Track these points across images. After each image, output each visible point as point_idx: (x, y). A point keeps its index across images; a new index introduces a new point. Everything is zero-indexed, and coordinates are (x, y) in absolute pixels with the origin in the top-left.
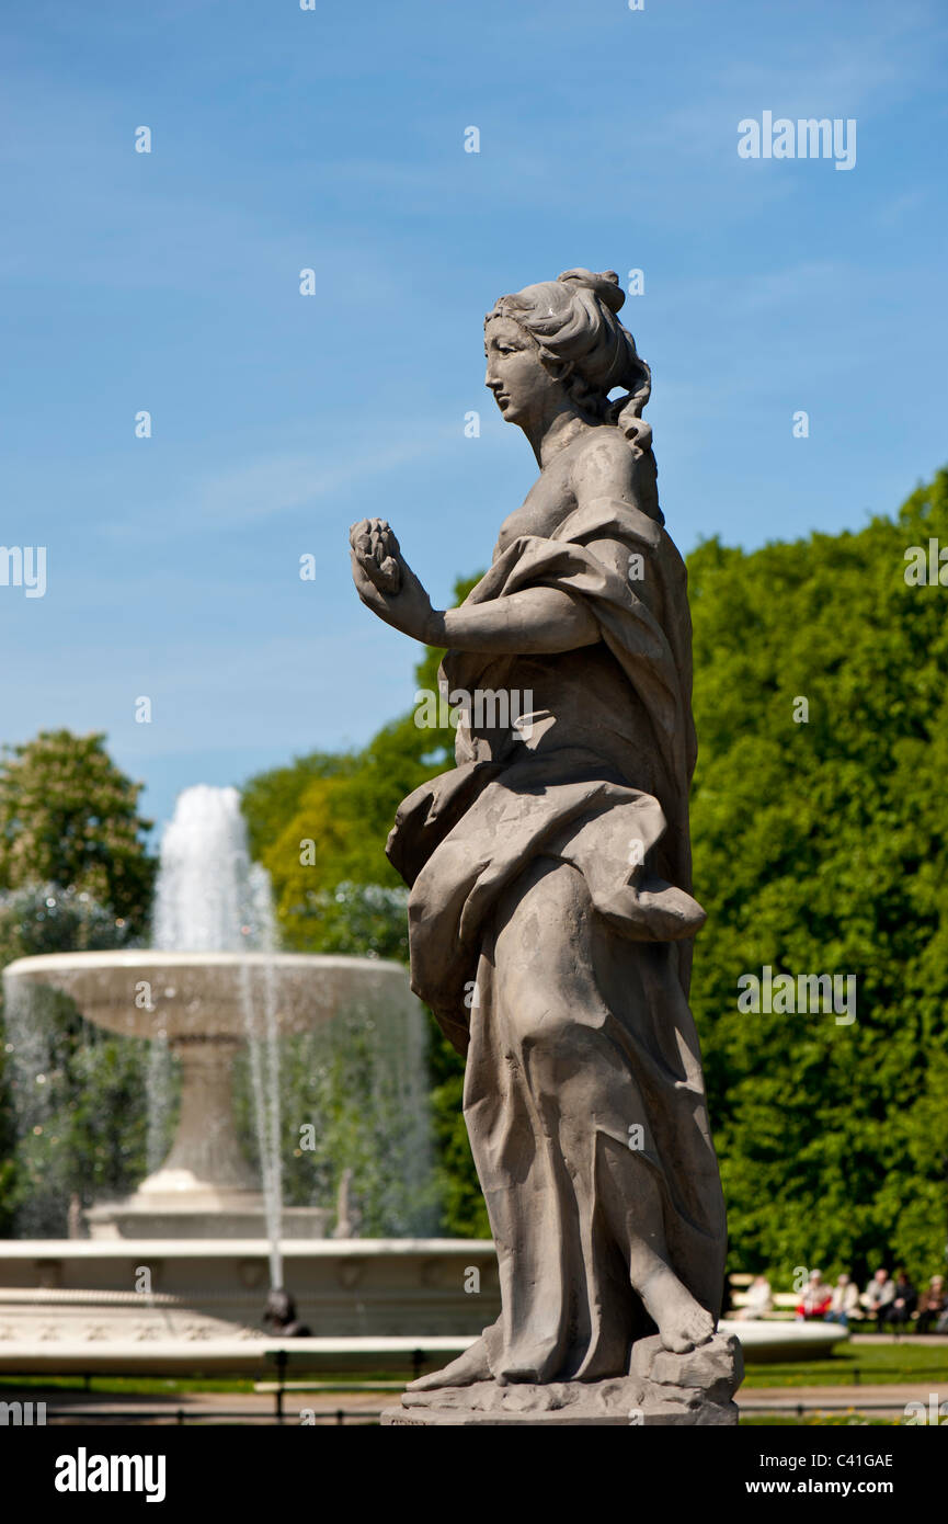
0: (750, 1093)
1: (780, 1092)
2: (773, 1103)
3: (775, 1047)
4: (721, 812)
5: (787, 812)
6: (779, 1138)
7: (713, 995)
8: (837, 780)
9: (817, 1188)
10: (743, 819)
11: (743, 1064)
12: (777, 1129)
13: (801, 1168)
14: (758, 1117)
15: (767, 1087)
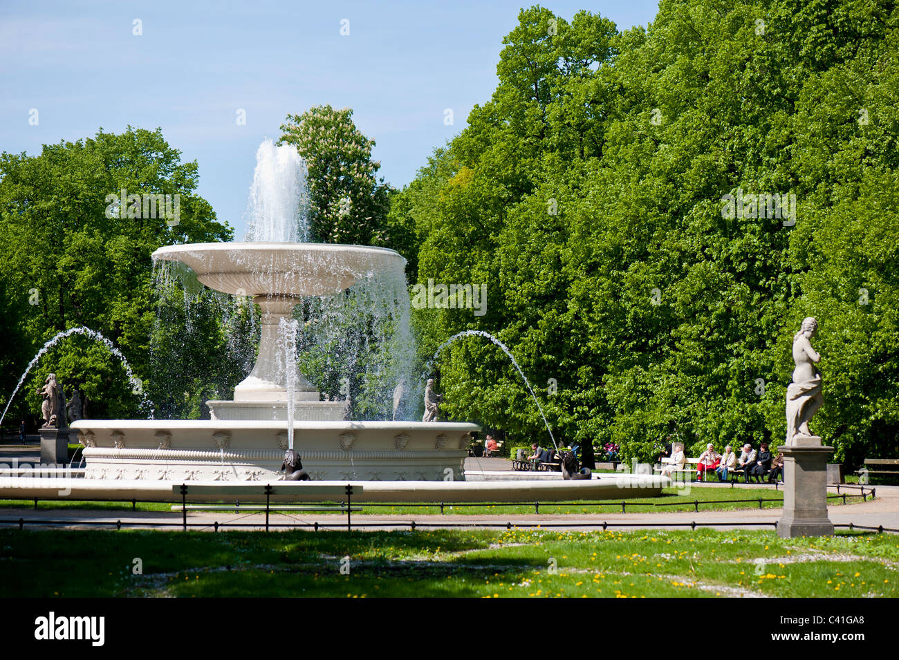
0: (685, 332)
1: (702, 332)
2: (698, 339)
3: (699, 303)
4: (672, 158)
5: (711, 158)
6: (701, 360)
7: (663, 271)
8: (741, 137)
9: (723, 391)
10: (684, 163)
11: (681, 314)
12: (700, 355)
13: (716, 379)
14: (688, 347)
15: (695, 329)
